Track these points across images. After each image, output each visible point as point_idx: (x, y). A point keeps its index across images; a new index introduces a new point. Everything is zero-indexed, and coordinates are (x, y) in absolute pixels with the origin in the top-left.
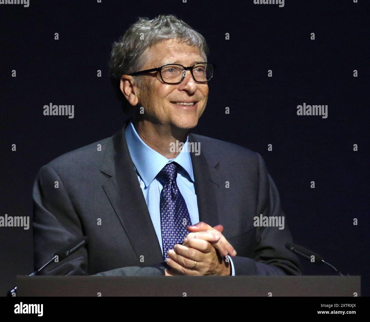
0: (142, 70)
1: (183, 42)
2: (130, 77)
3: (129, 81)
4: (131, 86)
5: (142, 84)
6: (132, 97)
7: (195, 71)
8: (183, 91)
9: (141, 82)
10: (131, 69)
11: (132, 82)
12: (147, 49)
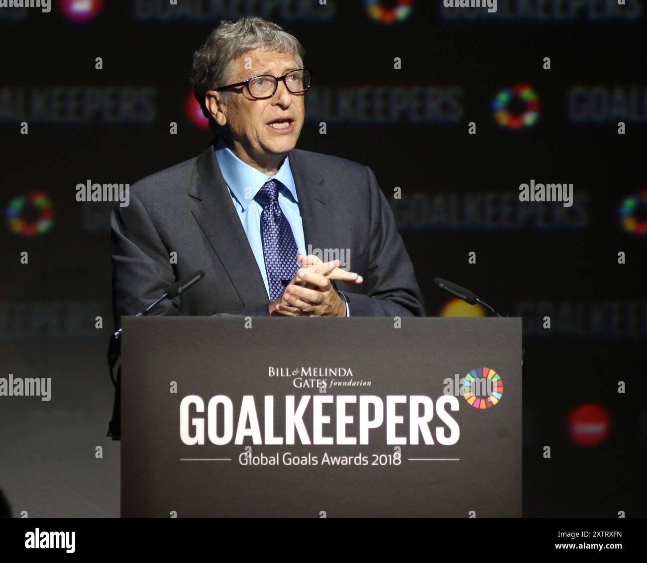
0: (228, 84)
1: (273, 50)
2: (216, 93)
3: (215, 97)
4: (218, 103)
5: (229, 101)
6: (219, 116)
7: (289, 80)
8: (276, 106)
9: (228, 99)
10: (215, 85)
11: (218, 99)
12: (232, 62)
